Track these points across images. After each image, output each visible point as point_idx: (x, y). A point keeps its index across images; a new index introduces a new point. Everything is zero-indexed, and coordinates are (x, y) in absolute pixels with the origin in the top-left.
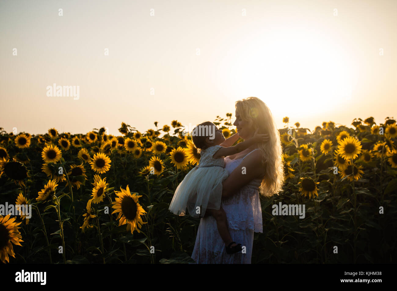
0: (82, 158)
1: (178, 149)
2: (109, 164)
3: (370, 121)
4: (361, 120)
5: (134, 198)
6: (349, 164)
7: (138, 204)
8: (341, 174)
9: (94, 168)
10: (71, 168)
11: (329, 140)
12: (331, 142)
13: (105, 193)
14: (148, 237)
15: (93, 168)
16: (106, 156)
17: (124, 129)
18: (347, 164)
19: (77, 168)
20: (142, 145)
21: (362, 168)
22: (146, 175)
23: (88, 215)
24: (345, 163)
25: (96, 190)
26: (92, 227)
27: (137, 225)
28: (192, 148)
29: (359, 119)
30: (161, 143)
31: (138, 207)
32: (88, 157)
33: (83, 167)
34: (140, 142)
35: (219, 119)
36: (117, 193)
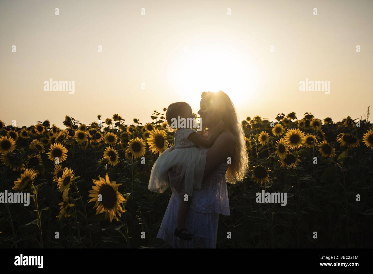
0: (36, 148)
1: (136, 140)
2: (66, 154)
3: (292, 115)
4: (284, 115)
5: (114, 186)
6: (288, 154)
7: (118, 192)
8: (281, 162)
9: (52, 158)
10: (28, 158)
11: (266, 132)
12: (268, 134)
13: (72, 182)
14: (124, 224)
15: (50, 158)
16: (63, 147)
17: (68, 121)
18: (286, 154)
19: (34, 158)
20: (90, 136)
21: (300, 157)
22: (105, 164)
23: (65, 204)
24: (285, 152)
25: (62, 178)
26: (69, 216)
27: (116, 213)
28: (154, 138)
29: (282, 114)
30: (112, 134)
31: (118, 195)
32: (42, 148)
33: (40, 157)
34: (89, 134)
35: (156, 113)
36: (95, 181)
